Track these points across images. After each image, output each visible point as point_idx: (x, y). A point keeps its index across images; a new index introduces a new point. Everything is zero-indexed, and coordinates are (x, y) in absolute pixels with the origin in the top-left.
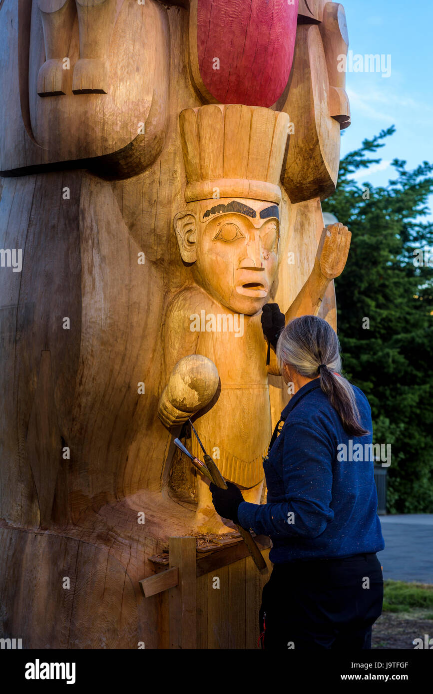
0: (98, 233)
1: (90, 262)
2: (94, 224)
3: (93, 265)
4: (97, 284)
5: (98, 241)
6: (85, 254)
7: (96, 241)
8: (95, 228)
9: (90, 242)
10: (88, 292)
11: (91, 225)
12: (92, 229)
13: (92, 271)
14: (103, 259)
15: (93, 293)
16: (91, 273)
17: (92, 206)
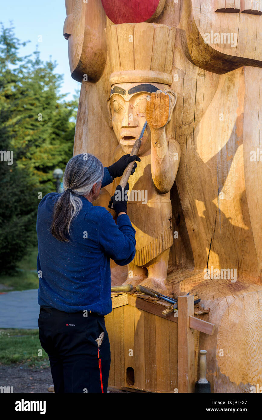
0: (88, 115)
1: (81, 132)
2: (86, 110)
3: (82, 134)
4: (84, 145)
5: (88, 119)
6: (79, 128)
7: (86, 120)
8: (87, 112)
9: (83, 121)
10: (77, 150)
11: (85, 111)
12: (85, 113)
13: (81, 137)
14: (89, 130)
15: (81, 151)
16: (80, 138)
17: (87, 99)
